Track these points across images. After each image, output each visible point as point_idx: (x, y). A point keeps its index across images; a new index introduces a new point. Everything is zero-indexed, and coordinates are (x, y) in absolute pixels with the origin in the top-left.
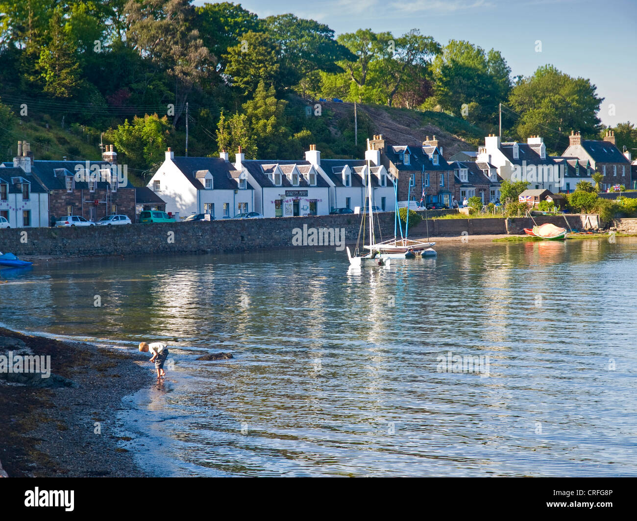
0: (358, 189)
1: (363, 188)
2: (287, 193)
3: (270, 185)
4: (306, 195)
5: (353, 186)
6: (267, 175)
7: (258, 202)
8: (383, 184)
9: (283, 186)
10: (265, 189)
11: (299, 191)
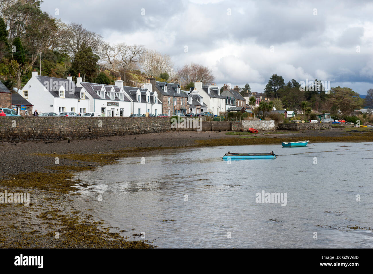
0: (144, 104)
1: (147, 104)
2: (109, 104)
3: (99, 98)
4: (118, 106)
5: (142, 102)
6: (96, 92)
7: (93, 107)
8: (156, 102)
9: (106, 99)
10: (95, 100)
11: (114, 103)
